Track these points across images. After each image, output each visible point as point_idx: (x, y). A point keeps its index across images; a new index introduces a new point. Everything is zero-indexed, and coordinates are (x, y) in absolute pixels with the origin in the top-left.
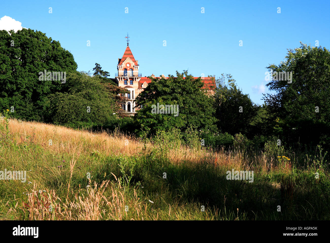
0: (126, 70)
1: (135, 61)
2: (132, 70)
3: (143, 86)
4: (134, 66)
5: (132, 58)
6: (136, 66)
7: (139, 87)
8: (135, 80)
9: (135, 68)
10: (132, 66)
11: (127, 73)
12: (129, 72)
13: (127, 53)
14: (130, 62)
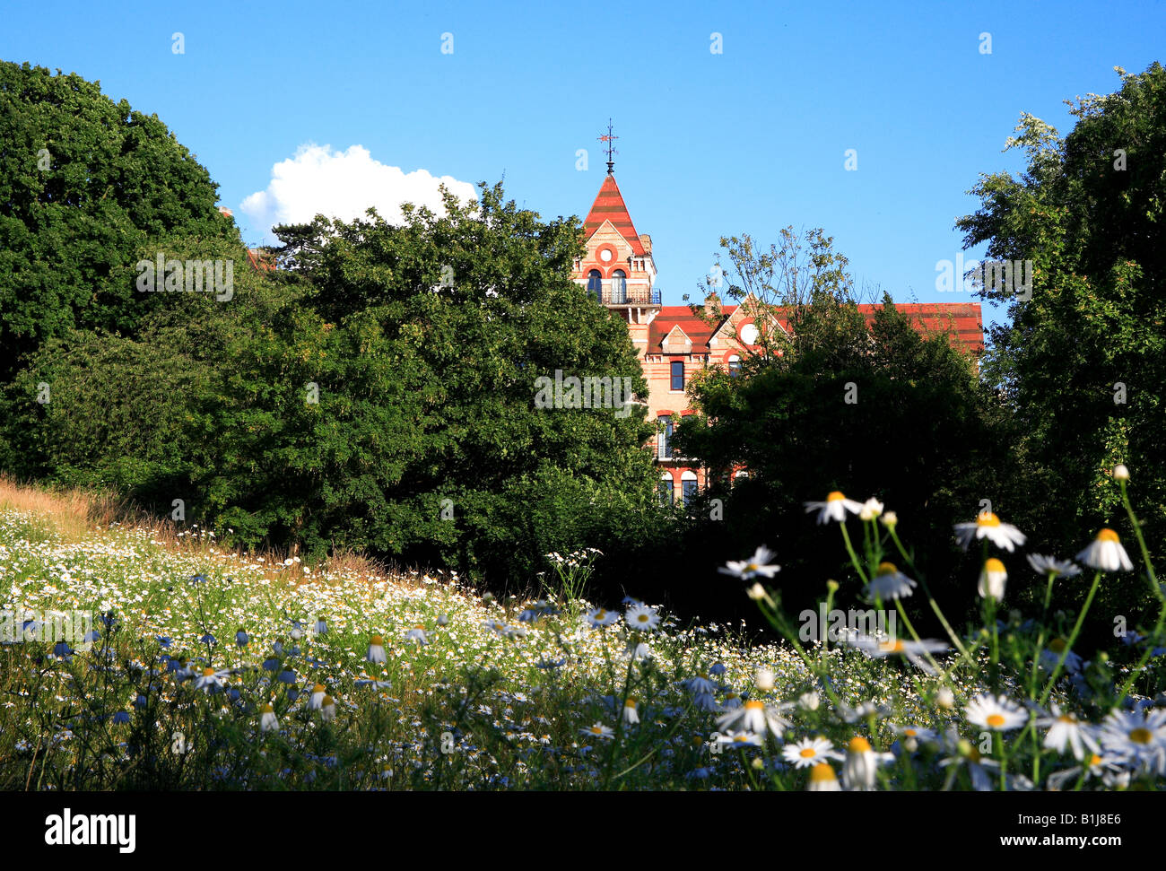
0: (596, 274)
1: (633, 238)
2: (623, 274)
3: (665, 343)
4: (629, 260)
5: (625, 226)
6: (639, 260)
7: (650, 348)
8: (636, 319)
9: (633, 268)
10: (622, 258)
11: (603, 291)
12: (610, 286)
13: (605, 203)
14: (614, 243)
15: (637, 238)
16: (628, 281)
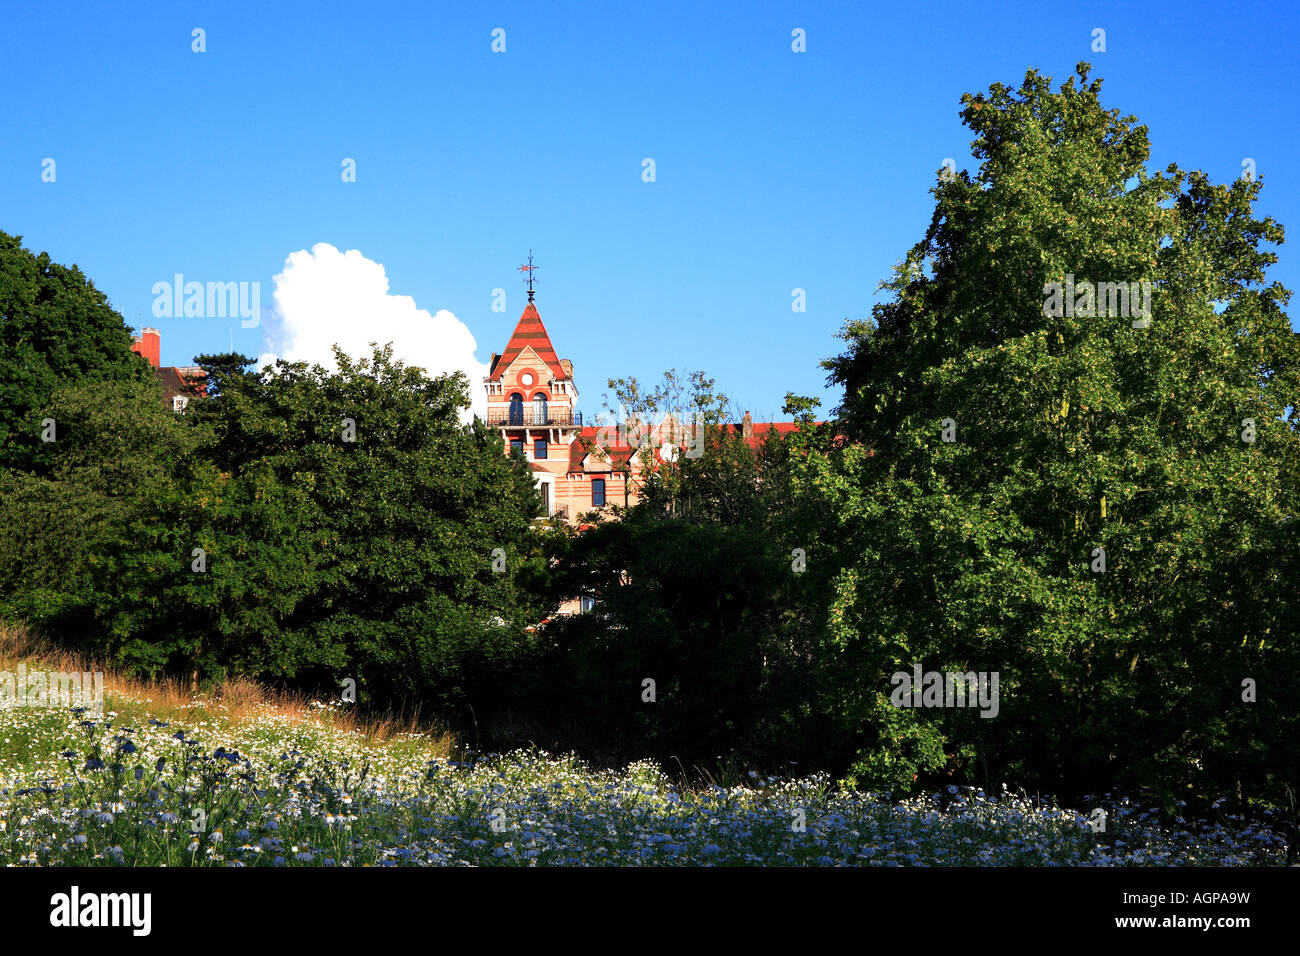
0: (517, 398)
1: (554, 363)
2: (544, 397)
3: (586, 461)
4: (550, 384)
5: (546, 351)
6: (560, 383)
7: (571, 467)
8: (557, 440)
9: (554, 391)
10: (543, 381)
11: (525, 413)
12: (532, 409)
13: (526, 329)
14: (536, 368)
15: (557, 363)
16: (548, 403)
